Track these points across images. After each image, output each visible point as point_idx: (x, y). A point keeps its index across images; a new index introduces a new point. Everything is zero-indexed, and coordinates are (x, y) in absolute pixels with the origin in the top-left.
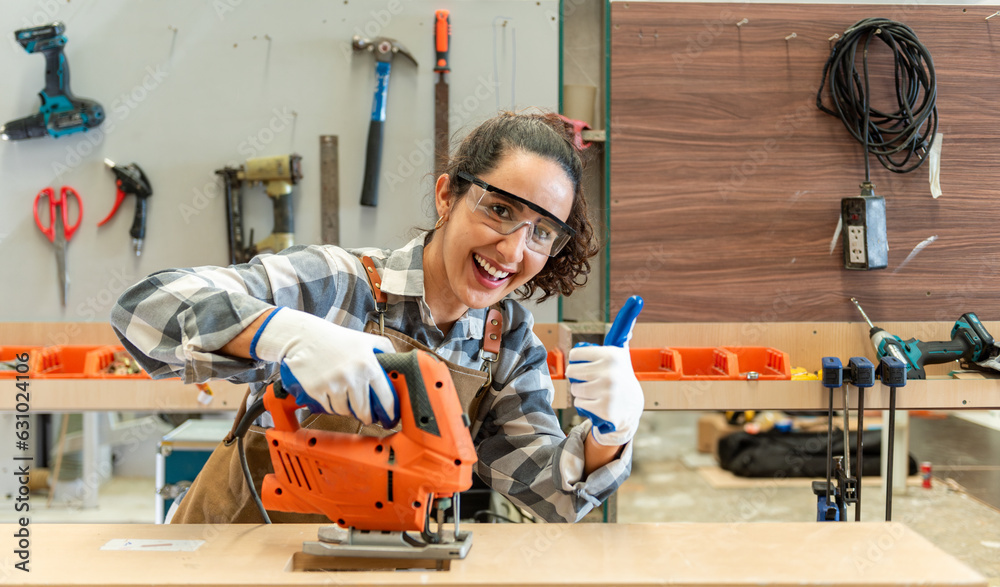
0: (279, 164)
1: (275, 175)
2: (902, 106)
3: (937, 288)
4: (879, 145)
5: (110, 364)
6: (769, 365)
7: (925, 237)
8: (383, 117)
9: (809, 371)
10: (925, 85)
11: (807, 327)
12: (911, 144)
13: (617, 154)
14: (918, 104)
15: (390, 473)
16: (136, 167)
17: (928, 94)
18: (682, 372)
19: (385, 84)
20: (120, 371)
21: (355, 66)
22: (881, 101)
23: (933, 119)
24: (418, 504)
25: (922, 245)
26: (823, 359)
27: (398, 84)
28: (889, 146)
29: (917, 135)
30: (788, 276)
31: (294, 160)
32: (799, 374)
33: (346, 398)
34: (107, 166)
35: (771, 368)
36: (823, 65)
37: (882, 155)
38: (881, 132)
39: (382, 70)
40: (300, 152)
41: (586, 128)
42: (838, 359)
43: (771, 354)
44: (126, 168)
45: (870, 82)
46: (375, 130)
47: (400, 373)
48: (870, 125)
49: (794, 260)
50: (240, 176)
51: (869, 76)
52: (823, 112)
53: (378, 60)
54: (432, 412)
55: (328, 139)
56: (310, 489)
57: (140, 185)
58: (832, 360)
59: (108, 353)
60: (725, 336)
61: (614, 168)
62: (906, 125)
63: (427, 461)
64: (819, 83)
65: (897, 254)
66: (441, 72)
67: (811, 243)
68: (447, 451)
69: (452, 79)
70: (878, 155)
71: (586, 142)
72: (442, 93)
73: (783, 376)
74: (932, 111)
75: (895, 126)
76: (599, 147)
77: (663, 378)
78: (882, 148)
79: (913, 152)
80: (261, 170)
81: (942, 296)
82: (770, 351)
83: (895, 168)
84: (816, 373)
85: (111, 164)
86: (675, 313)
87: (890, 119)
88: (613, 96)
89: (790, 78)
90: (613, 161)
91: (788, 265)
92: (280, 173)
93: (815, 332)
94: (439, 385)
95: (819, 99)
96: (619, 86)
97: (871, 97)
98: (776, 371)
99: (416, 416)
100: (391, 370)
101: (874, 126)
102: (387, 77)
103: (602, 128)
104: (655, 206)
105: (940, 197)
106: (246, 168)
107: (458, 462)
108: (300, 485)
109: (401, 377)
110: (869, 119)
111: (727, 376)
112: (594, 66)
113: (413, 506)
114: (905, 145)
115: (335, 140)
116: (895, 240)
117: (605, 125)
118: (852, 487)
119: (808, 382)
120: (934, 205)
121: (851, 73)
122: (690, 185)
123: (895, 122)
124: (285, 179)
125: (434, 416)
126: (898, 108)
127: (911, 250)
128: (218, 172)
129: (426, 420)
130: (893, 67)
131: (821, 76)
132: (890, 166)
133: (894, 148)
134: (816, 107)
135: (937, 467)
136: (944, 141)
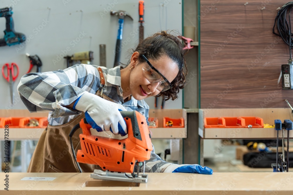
0: (85, 54)
1: (84, 58)
5: (28, 123)
6: (256, 123)
8: (121, 38)
9: (270, 125)
11: (269, 110)
13: (202, 49)
15: (124, 152)
16: (37, 56)
18: (225, 125)
19: (122, 27)
20: (31, 125)
21: (111, 21)
24: (132, 163)
26: (275, 121)
27: (126, 26)
30: (263, 92)
31: (91, 53)
32: (266, 126)
33: (110, 126)
34: (27, 56)
35: (257, 124)
36: (275, 18)
39: (121, 22)
40: (92, 50)
41: (191, 41)
42: (280, 120)
43: (257, 120)
44: (33, 57)
45: (291, 24)
46: (118, 42)
47: (129, 118)
48: (291, 39)
49: (265, 87)
50: (72, 59)
51: (291, 22)
52: (275, 35)
53: (119, 18)
55: (102, 46)
56: (94, 156)
57: (38, 62)
58: (278, 120)
59: (27, 120)
60: (241, 113)
61: (201, 55)
64: (273, 25)
66: (141, 22)
67: (271, 81)
68: (144, 145)
71: (191, 46)
73: (261, 126)
76: (196, 48)
77: (218, 127)
80: (79, 57)
82: (257, 118)
84: (273, 126)
85: (28, 55)
86: (223, 105)
88: (201, 30)
89: (263, 23)
90: (201, 52)
91: (263, 88)
92: (86, 57)
93: (273, 112)
94: (142, 123)
95: (273, 30)
96: (203, 26)
97: (292, 29)
98: (259, 125)
99: (134, 133)
100: (126, 117)
102: (122, 24)
103: (197, 41)
104: (216, 68)
106: (74, 56)
107: (147, 150)
110: (291, 37)
111: (240, 126)
112: (195, 20)
113: (130, 164)
115: (105, 46)
117: (199, 40)
118: (285, 165)
119: (270, 129)
121: (284, 21)
122: (228, 60)
124: (87, 60)
125: (140, 134)
128: (65, 58)
129: (137, 135)
131: (274, 22)
134: (272, 33)
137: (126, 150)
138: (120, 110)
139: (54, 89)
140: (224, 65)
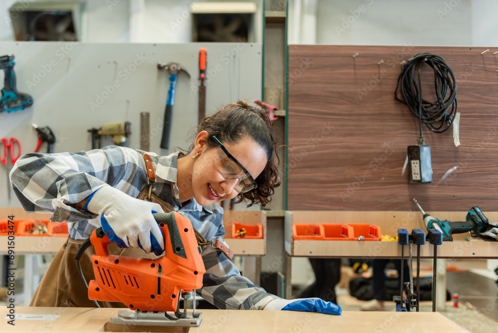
0: (119, 126)
1: (117, 132)
2: (439, 99)
3: (458, 194)
4: (427, 118)
5: (31, 228)
6: (371, 233)
7: (452, 167)
8: (172, 103)
9: (391, 237)
10: (451, 87)
11: (390, 214)
12: (443, 118)
13: (291, 122)
14: (447, 96)
15: (159, 279)
16: (48, 128)
17: (452, 91)
18: (324, 236)
19: (174, 86)
20: (36, 232)
21: (159, 77)
22: (428, 95)
23: (455, 105)
24: (174, 296)
25: (450, 171)
26: (398, 230)
27: (179, 85)
28: (431, 119)
29: (446, 113)
30: (380, 187)
31: (127, 125)
32: (386, 238)
33: (137, 238)
34: (33, 128)
35: (371, 235)
36: (397, 77)
37: (429, 123)
38: (427, 111)
39: (172, 79)
40: (130, 120)
41: (275, 109)
42: (406, 230)
43: (371, 228)
44: (43, 129)
45: (422, 86)
46: (168, 110)
47: (165, 223)
48: (422, 108)
49: (383, 179)
50: (100, 132)
51: (422, 83)
52: (397, 102)
53: (170, 74)
54: (182, 245)
55: (144, 114)
56: (115, 288)
57: (50, 137)
58: (403, 230)
59: (30, 223)
60: (348, 218)
61: (290, 130)
62: (441, 108)
63: (179, 272)
64: (396, 86)
65: (436, 176)
66: (202, 80)
67: (392, 170)
68: (190, 266)
70: (426, 124)
71: (275, 116)
72: (202, 91)
73: (377, 239)
74: (454, 101)
75: (435, 109)
76: (282, 120)
77: (314, 239)
78: (428, 120)
79: (444, 123)
80: (110, 130)
81: (461, 198)
82: (371, 226)
83: (435, 131)
84: (395, 238)
85: (36, 126)
86: (321, 206)
87: (432, 105)
88: (290, 93)
89: (380, 84)
90: (289, 126)
91: (380, 181)
92: (120, 131)
93: (394, 217)
94: (186, 230)
95: (396, 94)
96: (292, 88)
97: (423, 94)
98: (374, 236)
99: (173, 247)
100: (161, 222)
101: (425, 109)
102: (174, 83)
103: (284, 109)
105: (459, 146)
106: (103, 129)
107: (196, 273)
108: (109, 286)
109: (166, 226)
110: (421, 104)
111: (347, 238)
112: (280, 78)
113: (171, 298)
114: (440, 118)
115: (148, 115)
116: (436, 168)
117: (286, 108)
118: (414, 298)
119: (391, 243)
120: (456, 150)
121: (412, 81)
122: (329, 139)
123: (435, 106)
124: (122, 135)
125: (183, 247)
126: (436, 99)
127: (444, 174)
128: (89, 131)
129: (179, 249)
130: (434, 78)
131: (396, 82)
132: (433, 130)
133: (434, 120)
134: (394, 99)
135: (461, 297)
136: (461, 116)
137: (162, 276)
138: (153, 212)
139: (60, 178)
140: (323, 145)
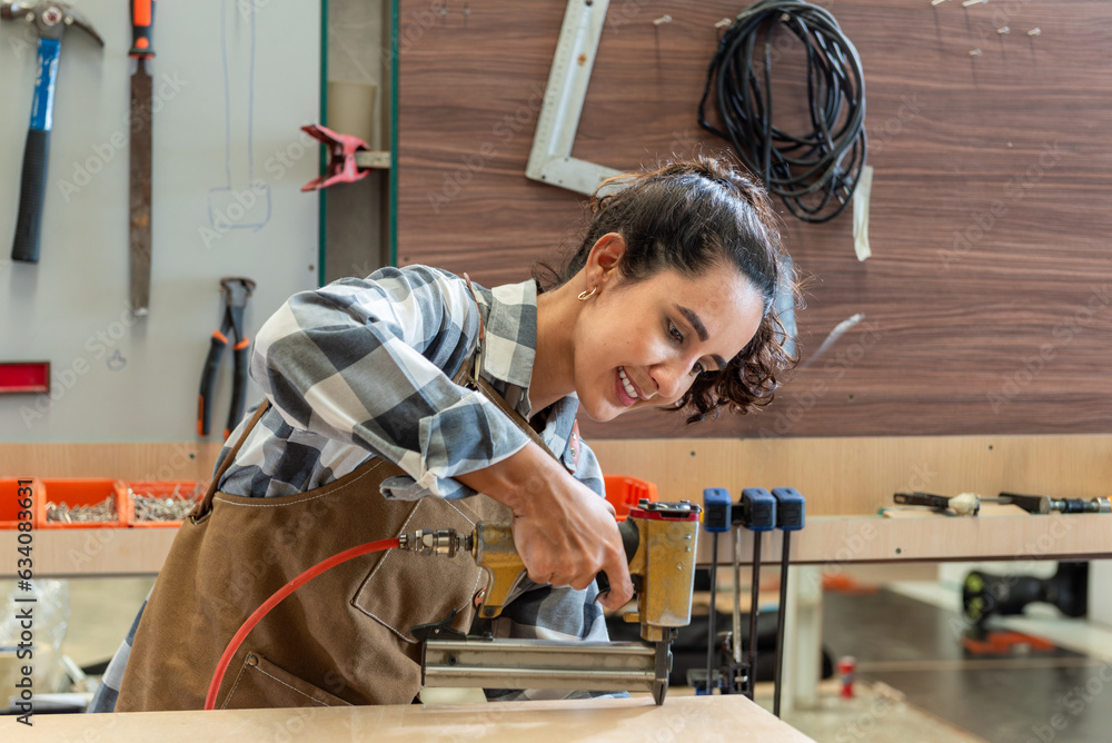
2: (817, 127)
3: (863, 389)
4: (785, 182)
6: (628, 502)
7: (847, 316)
8: (49, 124)
10: (849, 96)
12: (829, 183)
13: (404, 184)
14: (839, 124)
17: (853, 111)
19: (52, 73)
22: (789, 120)
23: (859, 147)
25: (842, 327)
26: (705, 492)
27: (69, 71)
28: (799, 185)
29: (837, 169)
36: (708, 63)
37: (789, 197)
38: (786, 161)
39: (47, 52)
41: (361, 149)
42: (724, 491)
43: (630, 487)
45: (773, 90)
46: (36, 144)
48: (773, 153)
51: (773, 81)
52: (706, 132)
53: (41, 36)
58: (717, 492)
61: (402, 209)
62: (823, 154)
64: (702, 90)
65: (808, 340)
66: (140, 57)
69: (155, 67)
70: (783, 197)
71: (360, 170)
72: (141, 88)
74: (858, 136)
75: (807, 155)
76: (381, 180)
78: (789, 187)
79: (831, 193)
81: (868, 401)
82: (629, 482)
83: (806, 216)
87: (799, 145)
88: (402, 101)
89: (660, 81)
90: (401, 199)
93: (693, 454)
95: (701, 112)
96: (411, 86)
97: (775, 112)
101: (779, 155)
102: (54, 63)
103: (384, 148)
105: (868, 259)
110: (770, 144)
112: (373, 55)
114: (821, 183)
116: (806, 319)
117: (391, 145)
118: (743, 674)
120: (859, 270)
121: (747, 76)
122: (514, 236)
123: (807, 148)
126: (811, 129)
127: (827, 335)
130: (805, 69)
131: (704, 78)
132: (800, 213)
133: (806, 187)
134: (696, 124)
135: (864, 666)
136: (875, 177)
140: (498, 253)
